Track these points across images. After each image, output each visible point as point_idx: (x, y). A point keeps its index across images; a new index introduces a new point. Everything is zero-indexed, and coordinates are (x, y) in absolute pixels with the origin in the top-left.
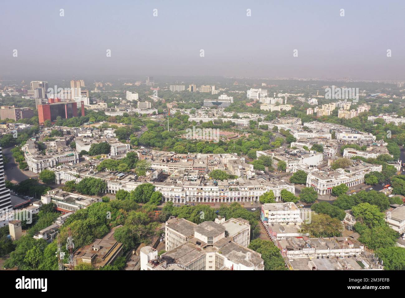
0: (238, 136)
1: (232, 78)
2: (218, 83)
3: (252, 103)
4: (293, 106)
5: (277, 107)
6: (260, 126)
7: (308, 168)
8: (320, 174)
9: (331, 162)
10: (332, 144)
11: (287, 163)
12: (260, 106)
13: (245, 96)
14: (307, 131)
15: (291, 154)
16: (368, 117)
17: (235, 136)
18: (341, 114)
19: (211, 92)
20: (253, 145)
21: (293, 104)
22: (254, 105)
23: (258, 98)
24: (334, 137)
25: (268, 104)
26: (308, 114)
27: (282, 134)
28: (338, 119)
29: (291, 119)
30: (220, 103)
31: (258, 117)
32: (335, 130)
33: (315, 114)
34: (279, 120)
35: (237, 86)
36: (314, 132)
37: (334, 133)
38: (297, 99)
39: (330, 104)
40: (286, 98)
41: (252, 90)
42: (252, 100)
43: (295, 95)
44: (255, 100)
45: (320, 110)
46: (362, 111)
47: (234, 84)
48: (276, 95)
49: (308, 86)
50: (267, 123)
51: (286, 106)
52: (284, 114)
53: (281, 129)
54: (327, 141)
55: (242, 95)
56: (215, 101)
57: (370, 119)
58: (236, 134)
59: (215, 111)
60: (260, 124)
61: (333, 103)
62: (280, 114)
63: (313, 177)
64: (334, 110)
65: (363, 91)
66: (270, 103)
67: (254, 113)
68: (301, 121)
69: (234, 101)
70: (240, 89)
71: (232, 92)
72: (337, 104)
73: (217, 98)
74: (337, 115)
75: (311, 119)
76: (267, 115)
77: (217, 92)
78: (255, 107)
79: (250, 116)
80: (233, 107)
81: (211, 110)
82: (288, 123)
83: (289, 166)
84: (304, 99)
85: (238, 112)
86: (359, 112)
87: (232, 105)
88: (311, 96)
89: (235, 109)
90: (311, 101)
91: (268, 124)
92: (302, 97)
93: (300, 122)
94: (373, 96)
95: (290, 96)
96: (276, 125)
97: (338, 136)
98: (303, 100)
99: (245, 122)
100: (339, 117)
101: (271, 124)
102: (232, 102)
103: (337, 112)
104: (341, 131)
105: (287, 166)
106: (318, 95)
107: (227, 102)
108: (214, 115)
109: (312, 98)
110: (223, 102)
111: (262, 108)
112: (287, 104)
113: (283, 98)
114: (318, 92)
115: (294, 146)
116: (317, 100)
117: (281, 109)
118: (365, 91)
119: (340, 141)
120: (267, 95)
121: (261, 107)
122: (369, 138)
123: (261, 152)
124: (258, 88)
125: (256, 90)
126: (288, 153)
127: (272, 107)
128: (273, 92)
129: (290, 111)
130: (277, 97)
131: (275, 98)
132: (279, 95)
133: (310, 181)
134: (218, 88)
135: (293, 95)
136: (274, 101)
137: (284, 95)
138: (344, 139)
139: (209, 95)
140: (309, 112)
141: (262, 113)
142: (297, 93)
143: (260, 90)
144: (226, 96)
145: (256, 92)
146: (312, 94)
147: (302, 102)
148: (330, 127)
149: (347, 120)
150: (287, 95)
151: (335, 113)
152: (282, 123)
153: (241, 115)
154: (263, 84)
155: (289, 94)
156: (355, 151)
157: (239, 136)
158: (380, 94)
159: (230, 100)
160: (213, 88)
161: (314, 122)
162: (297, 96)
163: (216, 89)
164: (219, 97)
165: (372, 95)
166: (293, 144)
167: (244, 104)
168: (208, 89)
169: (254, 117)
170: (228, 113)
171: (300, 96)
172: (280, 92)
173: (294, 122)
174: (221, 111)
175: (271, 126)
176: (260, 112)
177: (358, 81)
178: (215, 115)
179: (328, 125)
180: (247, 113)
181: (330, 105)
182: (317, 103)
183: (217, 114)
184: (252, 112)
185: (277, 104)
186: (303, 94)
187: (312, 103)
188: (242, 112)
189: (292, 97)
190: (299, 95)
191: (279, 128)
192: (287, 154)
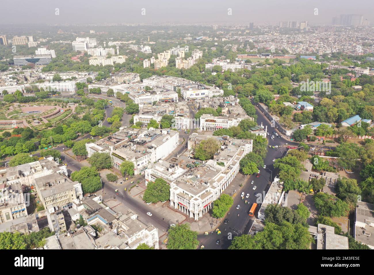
0: (60, 111)
1: (56, 25)
2: (39, 32)
3: (79, 56)
4: (127, 57)
5: (108, 60)
6: (91, 90)
7: (168, 170)
8: (189, 182)
9: (192, 144)
10: (183, 110)
11: (135, 163)
12: (88, 60)
13: (70, 48)
14: (149, 92)
15: (138, 143)
16: (206, 65)
17: (56, 111)
18: (179, 64)
19: (27, 45)
20: (81, 128)
21: (126, 54)
22: (81, 59)
23: (86, 49)
24: (181, 98)
25: (99, 56)
26: (145, 67)
27: (119, 99)
28: (177, 71)
29: (127, 75)
30: (38, 60)
31: (87, 77)
32: (180, 86)
33: (152, 65)
34: (113, 79)
35: (63, 34)
36: (158, 93)
37: (180, 90)
38: (129, 47)
39: (165, 52)
40: (118, 48)
41: (78, 39)
42: (79, 52)
43: (127, 43)
44: (83, 53)
45: (157, 62)
46: (197, 58)
47: (59, 33)
48: (107, 44)
49: (138, 31)
50: (98, 86)
51: (119, 58)
52: (119, 68)
53: (118, 93)
54: (176, 106)
55: (67, 46)
56: (29, 57)
57: (207, 67)
58: (58, 108)
59: (27, 73)
60: (90, 87)
61: (168, 51)
62: (114, 69)
63: (180, 190)
64: (169, 59)
65: (188, 34)
66: (101, 55)
67: (81, 71)
68: (139, 77)
69: (56, 55)
70: (65, 39)
71: (56, 42)
72: (172, 51)
73: (33, 53)
74: (175, 65)
75: (150, 74)
76: (98, 73)
77: (35, 44)
78: (83, 61)
79: (77, 76)
80: (55, 64)
81: (24, 71)
82: (125, 83)
83: (138, 165)
84: (136, 46)
85: (61, 71)
86: (194, 59)
87: (54, 61)
88: (143, 42)
89: (57, 67)
90: (145, 49)
91: (100, 86)
92: (135, 44)
93: (138, 79)
94: (199, 40)
95: (121, 44)
96: (110, 87)
97: (185, 94)
98: (135, 48)
99: (69, 87)
100: (177, 66)
101: (104, 86)
102: (54, 56)
103: (174, 62)
104: (187, 87)
105: (135, 165)
106: (150, 41)
107: (47, 57)
108: (26, 79)
109: (145, 45)
110: (41, 58)
111: (92, 62)
112: (120, 55)
113: (114, 47)
114: (150, 38)
115: (138, 121)
116: (150, 48)
117: (114, 63)
118: (189, 34)
119: (188, 100)
120: (96, 44)
121: (90, 61)
122: (216, 93)
123: (92, 145)
124: (85, 37)
125: (83, 39)
126: (133, 142)
127: (103, 60)
128: (102, 41)
129: (124, 63)
130: (107, 47)
131: (106, 49)
132: (110, 44)
133: (176, 197)
134: (39, 39)
135: (124, 42)
136: (104, 52)
137: (115, 43)
138: (192, 97)
139: (24, 50)
140: (146, 64)
141: (92, 70)
142: (128, 41)
143: (88, 39)
144: (45, 49)
145: (82, 42)
146: (143, 40)
147: (135, 51)
148: (173, 83)
149: (186, 71)
150: (118, 43)
151: (172, 62)
152: (117, 83)
153: (63, 76)
154: (92, 32)
155: (121, 42)
156: (212, 118)
157: (62, 111)
158: (204, 38)
159: (50, 55)
160: (31, 38)
161: (154, 77)
162: (129, 44)
163: (35, 40)
164: (36, 51)
165: (198, 38)
166: (136, 118)
167: (69, 59)
168: (24, 41)
169: (82, 77)
170: (46, 74)
171: (132, 43)
172: (110, 40)
173: (131, 79)
174: (38, 71)
175: (105, 89)
176: (89, 69)
177: (180, 25)
178: (29, 78)
179: (170, 79)
180: (73, 72)
181: (166, 54)
182: (151, 51)
183: (31, 76)
184: (79, 69)
185: (109, 56)
186: (134, 41)
187: (146, 51)
188: (66, 71)
189: (124, 45)
190: (130, 42)
191: (115, 91)
192: (132, 144)
